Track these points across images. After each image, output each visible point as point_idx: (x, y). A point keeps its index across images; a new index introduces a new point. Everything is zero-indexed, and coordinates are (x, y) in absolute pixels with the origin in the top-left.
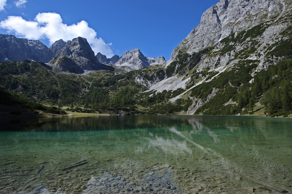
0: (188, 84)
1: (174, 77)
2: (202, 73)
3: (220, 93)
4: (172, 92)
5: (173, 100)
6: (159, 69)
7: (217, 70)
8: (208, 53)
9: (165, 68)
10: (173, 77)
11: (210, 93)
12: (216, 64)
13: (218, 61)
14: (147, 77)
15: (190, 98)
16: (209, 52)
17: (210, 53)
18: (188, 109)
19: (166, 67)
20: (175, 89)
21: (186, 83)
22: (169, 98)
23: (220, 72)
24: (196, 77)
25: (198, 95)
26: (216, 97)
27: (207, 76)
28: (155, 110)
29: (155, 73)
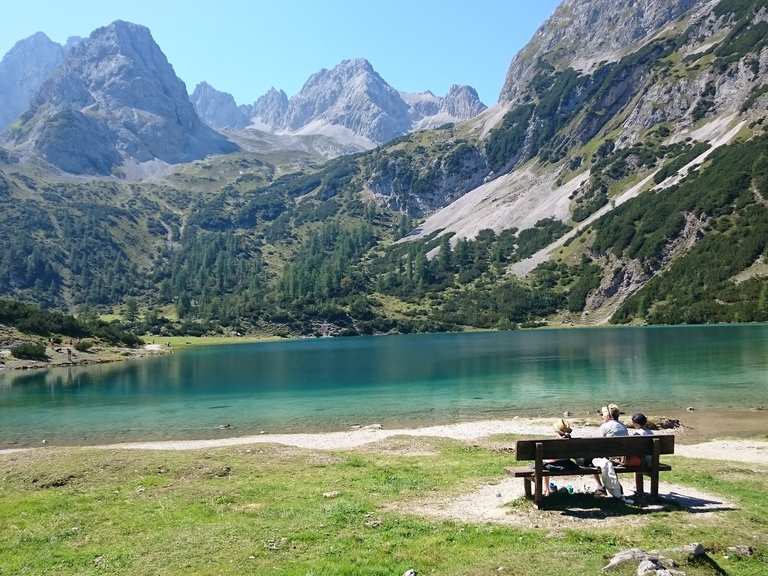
0: (579, 201)
1: (524, 173)
2: (636, 150)
3: (715, 232)
4: (516, 235)
5: (522, 270)
6: (457, 142)
7: (699, 135)
8: (663, 65)
9: (481, 138)
10: (516, 175)
11: (675, 235)
12: (697, 109)
13: (703, 95)
14: (410, 177)
15: (591, 261)
16: (663, 60)
17: (671, 64)
18: (584, 304)
19: (485, 134)
20: (528, 222)
21: (571, 198)
22: (504, 260)
23: (716, 144)
24: (615, 170)
25: (625, 247)
26: (699, 250)
27: (661, 163)
28: (454, 311)
29: (440, 159)
